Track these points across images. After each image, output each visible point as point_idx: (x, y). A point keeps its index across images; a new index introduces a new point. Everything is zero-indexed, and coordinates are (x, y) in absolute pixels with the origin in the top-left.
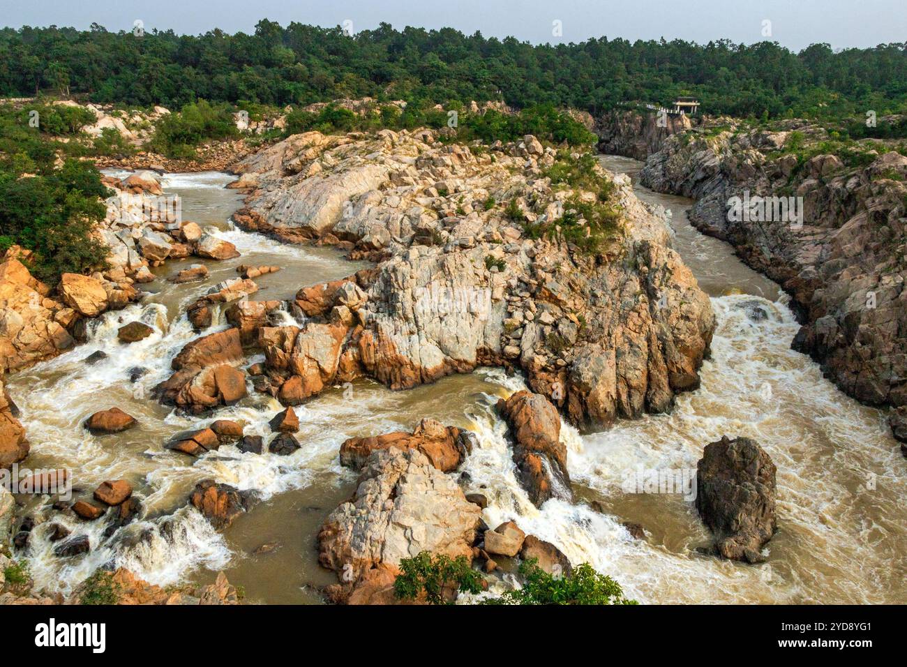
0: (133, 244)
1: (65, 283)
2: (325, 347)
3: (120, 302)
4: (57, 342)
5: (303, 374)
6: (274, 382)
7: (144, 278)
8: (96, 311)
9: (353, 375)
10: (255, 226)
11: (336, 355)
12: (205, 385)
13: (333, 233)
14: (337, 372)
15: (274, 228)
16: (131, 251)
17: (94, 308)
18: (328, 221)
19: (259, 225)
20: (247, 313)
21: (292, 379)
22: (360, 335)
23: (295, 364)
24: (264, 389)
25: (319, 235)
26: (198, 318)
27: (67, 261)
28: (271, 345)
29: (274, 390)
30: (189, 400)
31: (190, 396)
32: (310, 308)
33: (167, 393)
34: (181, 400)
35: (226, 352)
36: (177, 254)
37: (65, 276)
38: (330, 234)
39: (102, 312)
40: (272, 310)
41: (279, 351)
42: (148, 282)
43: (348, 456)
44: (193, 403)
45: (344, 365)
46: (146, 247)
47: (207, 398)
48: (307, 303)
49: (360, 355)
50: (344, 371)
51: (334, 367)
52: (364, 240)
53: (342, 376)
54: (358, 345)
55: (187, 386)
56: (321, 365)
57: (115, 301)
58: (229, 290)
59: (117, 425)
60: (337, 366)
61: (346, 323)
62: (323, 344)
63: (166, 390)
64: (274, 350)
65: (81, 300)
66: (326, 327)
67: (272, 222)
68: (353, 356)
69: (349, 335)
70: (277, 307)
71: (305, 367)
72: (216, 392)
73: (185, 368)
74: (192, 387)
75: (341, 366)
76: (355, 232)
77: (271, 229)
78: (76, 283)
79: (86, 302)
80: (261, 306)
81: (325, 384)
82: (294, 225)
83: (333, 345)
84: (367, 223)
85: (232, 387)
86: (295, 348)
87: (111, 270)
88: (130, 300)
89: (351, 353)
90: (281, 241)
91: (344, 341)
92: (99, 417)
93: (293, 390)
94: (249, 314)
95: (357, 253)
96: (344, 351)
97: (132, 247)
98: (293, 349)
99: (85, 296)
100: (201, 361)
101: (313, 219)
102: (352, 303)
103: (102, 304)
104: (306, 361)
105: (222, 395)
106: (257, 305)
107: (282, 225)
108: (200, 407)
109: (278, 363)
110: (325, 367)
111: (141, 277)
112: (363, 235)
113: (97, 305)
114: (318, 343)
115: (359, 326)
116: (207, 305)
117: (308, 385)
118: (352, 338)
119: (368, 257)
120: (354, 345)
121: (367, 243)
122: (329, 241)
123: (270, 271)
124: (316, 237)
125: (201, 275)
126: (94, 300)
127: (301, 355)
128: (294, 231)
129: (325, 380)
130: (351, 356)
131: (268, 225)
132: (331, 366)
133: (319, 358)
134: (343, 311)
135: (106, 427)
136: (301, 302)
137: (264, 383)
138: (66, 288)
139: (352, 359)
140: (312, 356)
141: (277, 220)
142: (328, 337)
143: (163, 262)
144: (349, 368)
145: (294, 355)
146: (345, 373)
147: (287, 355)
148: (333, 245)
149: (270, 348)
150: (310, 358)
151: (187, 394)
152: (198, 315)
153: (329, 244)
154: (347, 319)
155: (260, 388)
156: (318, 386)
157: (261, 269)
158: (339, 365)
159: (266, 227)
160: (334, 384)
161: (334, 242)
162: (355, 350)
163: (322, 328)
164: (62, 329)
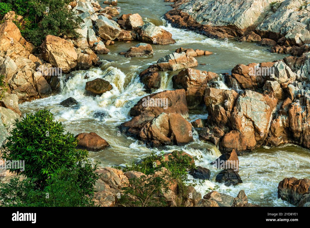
0: (91, 25)
1: (48, 42)
2: (260, 111)
3: (86, 64)
4: (39, 88)
5: (241, 130)
6: (216, 133)
7: (101, 50)
8: (68, 68)
9: (281, 140)
10: (185, 24)
11: (269, 120)
12: (162, 126)
13: (256, 32)
14: (268, 134)
15: (203, 26)
16: (90, 29)
17: (67, 65)
18: (251, 23)
19: (188, 24)
20: (192, 78)
21: (231, 132)
22: (290, 106)
23: (235, 121)
24: (208, 138)
25: (243, 33)
26: (151, 80)
27: (50, 27)
28: (214, 103)
29: (216, 140)
30: (150, 135)
31: (151, 132)
32: (244, 81)
33: (130, 130)
34: (143, 135)
35: (175, 106)
36: (124, 37)
37: (49, 37)
38: (253, 33)
39: (73, 70)
40: (212, 80)
41: (222, 108)
42: (104, 54)
43: (285, 192)
44: (152, 139)
45: (275, 129)
46: (102, 27)
47: (163, 136)
48: (242, 77)
49: (289, 122)
50: (274, 134)
51: (266, 129)
52: (287, 36)
53: (272, 139)
54: (288, 114)
55: (148, 125)
56: (257, 125)
57: (82, 62)
58: (176, 61)
59: (96, 145)
60: (268, 129)
61: (277, 96)
62: (258, 108)
63: (129, 128)
64: (217, 107)
65: (58, 57)
66: (261, 95)
67: (200, 22)
68: (283, 123)
69: (279, 106)
70: (216, 78)
71: (243, 124)
72: (170, 133)
73: (143, 114)
74: (152, 125)
75: (272, 129)
76: (277, 32)
77: (199, 26)
78: (56, 44)
79: (62, 59)
80: (204, 74)
81: (258, 142)
82: (220, 24)
83: (267, 110)
84: (289, 24)
85: (182, 132)
86: (235, 108)
87: (78, 40)
88: (93, 63)
89: (281, 121)
90: (208, 36)
91: (274, 110)
92: (82, 137)
93: (232, 142)
94: (194, 79)
95: (280, 47)
96: (274, 118)
97: (91, 27)
98: (233, 109)
99: (62, 54)
100: (156, 110)
101: (238, 20)
102: (283, 80)
103: (74, 63)
104: (244, 119)
105: (175, 137)
106: (201, 73)
107: (210, 24)
108: (158, 142)
109: (220, 119)
110: (259, 127)
111: (99, 49)
112: (285, 34)
113: (69, 63)
114: (255, 106)
115: (288, 99)
116: (157, 71)
117: (244, 139)
118: (281, 108)
119: (290, 51)
120: (283, 114)
121: (289, 40)
122: (252, 38)
123: (205, 54)
124: (240, 35)
125: (147, 52)
126: (67, 59)
127: (240, 114)
128: (221, 29)
129: (258, 139)
130: (280, 122)
131: (197, 23)
132: (265, 127)
133: (254, 119)
134: (276, 86)
135: (87, 145)
136: (237, 76)
137: (207, 134)
138: (49, 46)
139: (281, 125)
140: (249, 115)
141: (204, 20)
142: (263, 103)
143: (113, 42)
144: (279, 132)
145: (235, 113)
146: (275, 136)
147: (228, 113)
148: (256, 42)
149: (213, 105)
150: (247, 118)
151: (148, 130)
152: (150, 78)
153: (252, 41)
154: (277, 92)
155: (204, 136)
156: (252, 142)
157: (198, 51)
158: (270, 129)
159: (195, 25)
160: (264, 144)
161: (256, 40)
162: (285, 118)
163: (258, 95)
164: (43, 78)
